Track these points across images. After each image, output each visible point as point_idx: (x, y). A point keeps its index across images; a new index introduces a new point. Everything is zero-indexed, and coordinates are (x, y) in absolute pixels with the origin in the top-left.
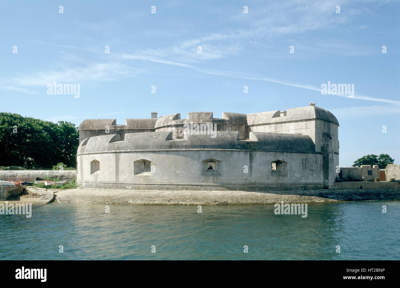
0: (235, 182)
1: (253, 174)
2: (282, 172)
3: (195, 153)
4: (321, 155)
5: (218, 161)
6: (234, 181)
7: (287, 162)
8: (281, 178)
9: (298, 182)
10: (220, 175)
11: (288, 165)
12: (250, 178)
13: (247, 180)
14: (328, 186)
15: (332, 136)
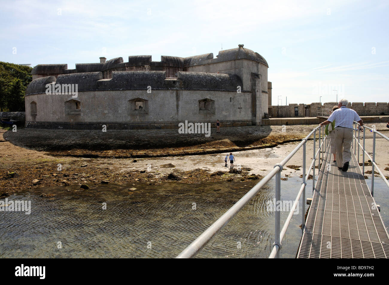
0: (162, 120)
1: (180, 112)
2: (210, 110)
3: (122, 92)
4: (249, 93)
5: (145, 100)
6: (160, 120)
7: (214, 101)
8: (208, 116)
9: (226, 120)
10: (147, 114)
11: (216, 103)
12: (176, 116)
13: (174, 119)
14: (256, 123)
15: (260, 76)
